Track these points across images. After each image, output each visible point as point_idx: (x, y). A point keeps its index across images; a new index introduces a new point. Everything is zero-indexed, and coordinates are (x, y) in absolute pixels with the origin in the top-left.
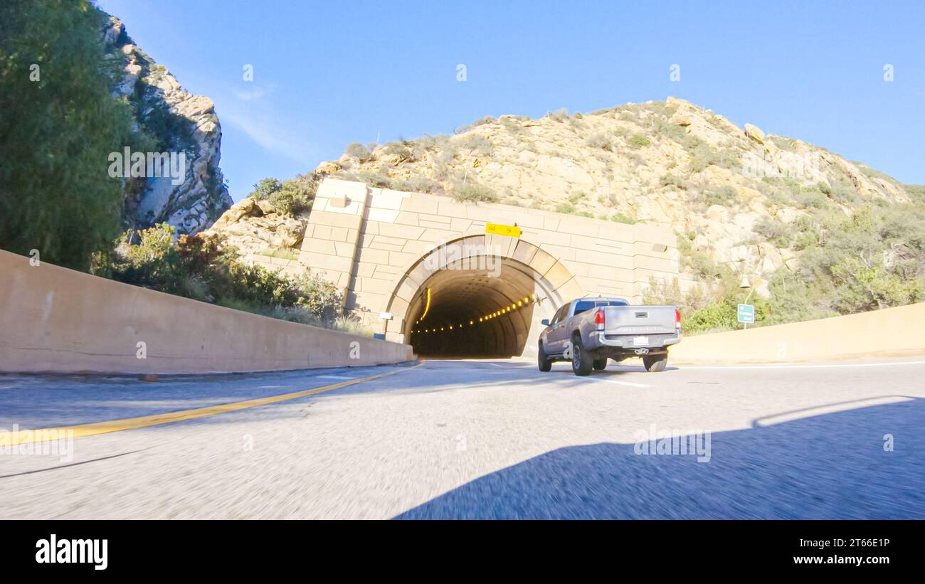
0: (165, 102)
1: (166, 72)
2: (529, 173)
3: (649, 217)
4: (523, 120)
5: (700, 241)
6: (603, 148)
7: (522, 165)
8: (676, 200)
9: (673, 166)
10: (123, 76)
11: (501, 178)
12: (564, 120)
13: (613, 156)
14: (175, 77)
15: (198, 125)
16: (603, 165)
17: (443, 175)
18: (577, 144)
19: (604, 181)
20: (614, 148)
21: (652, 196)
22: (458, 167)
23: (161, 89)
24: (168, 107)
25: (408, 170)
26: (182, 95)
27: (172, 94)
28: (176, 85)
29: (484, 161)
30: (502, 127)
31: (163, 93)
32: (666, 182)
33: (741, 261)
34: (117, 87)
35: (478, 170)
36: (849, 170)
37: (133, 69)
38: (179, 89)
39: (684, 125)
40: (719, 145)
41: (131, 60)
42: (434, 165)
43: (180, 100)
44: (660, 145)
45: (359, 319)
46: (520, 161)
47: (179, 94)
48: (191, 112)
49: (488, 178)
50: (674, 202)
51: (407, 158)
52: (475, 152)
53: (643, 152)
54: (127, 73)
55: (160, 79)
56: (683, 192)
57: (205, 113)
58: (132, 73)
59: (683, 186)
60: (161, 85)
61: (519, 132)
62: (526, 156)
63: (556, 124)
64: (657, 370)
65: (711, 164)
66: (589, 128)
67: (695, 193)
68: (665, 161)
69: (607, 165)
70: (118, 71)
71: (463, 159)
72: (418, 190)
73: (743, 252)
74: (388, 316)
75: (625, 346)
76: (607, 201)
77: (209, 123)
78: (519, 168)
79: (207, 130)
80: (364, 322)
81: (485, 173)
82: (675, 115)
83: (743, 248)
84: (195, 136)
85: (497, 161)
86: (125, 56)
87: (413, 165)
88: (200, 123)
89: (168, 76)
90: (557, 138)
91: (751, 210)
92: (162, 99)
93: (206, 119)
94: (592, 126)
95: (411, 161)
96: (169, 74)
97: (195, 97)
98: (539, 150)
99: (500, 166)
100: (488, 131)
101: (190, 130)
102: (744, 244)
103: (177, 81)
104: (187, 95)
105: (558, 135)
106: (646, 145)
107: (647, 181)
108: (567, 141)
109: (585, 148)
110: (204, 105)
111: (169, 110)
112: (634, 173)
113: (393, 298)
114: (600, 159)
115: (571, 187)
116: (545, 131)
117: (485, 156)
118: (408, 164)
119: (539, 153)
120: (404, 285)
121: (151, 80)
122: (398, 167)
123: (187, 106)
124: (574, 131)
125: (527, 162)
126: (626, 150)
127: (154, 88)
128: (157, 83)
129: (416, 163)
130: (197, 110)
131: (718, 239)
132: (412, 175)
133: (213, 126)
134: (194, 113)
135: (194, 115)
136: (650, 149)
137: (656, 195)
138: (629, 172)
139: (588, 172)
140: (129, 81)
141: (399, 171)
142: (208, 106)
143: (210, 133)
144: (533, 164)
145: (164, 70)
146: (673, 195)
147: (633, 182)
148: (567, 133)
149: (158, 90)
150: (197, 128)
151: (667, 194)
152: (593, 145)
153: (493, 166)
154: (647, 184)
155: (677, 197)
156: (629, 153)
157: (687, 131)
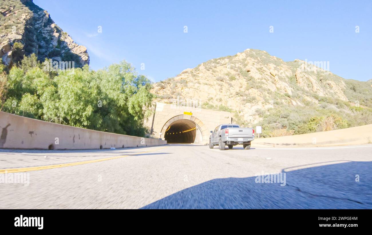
0: (68, 48)
1: (67, 35)
2: (197, 92)
3: (230, 105)
4: (197, 71)
5: (242, 114)
6: (221, 81)
7: (195, 89)
8: (239, 100)
9: (241, 87)
10: (53, 38)
11: (189, 93)
12: (210, 70)
13: (224, 83)
14: (71, 37)
15: (82, 57)
16: (220, 87)
17: (173, 93)
18: (213, 79)
19: (219, 93)
20: (224, 81)
21: (232, 98)
22: (177, 90)
23: (66, 42)
24: (70, 50)
25: (163, 92)
26: (74, 45)
27: (71, 44)
28: (72, 41)
29: (184, 87)
30: (190, 74)
31: (67, 44)
32: (237, 94)
33: (250, 120)
34: (51, 43)
35: (182, 91)
36: (312, 81)
37: (56, 35)
38: (73, 42)
39: (248, 71)
40: (259, 79)
41: (55, 30)
42: (170, 90)
43: (73, 47)
44: (239, 79)
45: (154, 134)
46: (194, 87)
47: (73, 44)
48: (79, 52)
49: (185, 94)
50: (238, 101)
51: (163, 88)
52: (182, 85)
53: (233, 82)
54: (54, 36)
55: (66, 38)
56: (241, 97)
57: (84, 53)
58: (56, 36)
59: (242, 95)
60: (66, 41)
61: (195, 76)
62: (197, 85)
63: (207, 71)
64: (247, 149)
65: (252, 88)
66: (218, 72)
67: (245, 98)
68: (240, 85)
69: (221, 87)
70: (50, 35)
71: (178, 86)
72: (166, 98)
73: (251, 118)
74: (161, 134)
75: (235, 141)
76: (218, 100)
77: (85, 56)
78: (194, 90)
79: (85, 59)
80: (156, 135)
81: (185, 92)
82: (247, 67)
83: (251, 116)
84: (81, 62)
85: (188, 88)
86: (52, 29)
87: (164, 90)
88: (82, 56)
89: (68, 37)
90: (207, 77)
91: (258, 105)
92: (67, 46)
93: (84, 55)
94: (219, 71)
95: (164, 88)
96: (69, 36)
97: (80, 46)
98: (201, 83)
99: (189, 89)
100: (186, 76)
101: (79, 60)
102: (252, 115)
103: (72, 39)
104: (76, 45)
105: (207, 76)
106: (234, 80)
107: (232, 93)
108: (210, 78)
109: (215, 81)
110: (83, 50)
111: (71, 51)
112: (229, 90)
113: (162, 129)
114: (219, 85)
115: (209, 95)
116: (203, 75)
117: (185, 86)
118: (163, 90)
119: (201, 84)
120: (164, 126)
121: (62, 38)
122: (160, 91)
123: (77, 50)
124: (213, 74)
125: (197, 88)
126: (228, 81)
127: (64, 42)
128: (65, 39)
129: (165, 89)
130: (81, 51)
131: (246, 113)
132: (164, 93)
133: (87, 58)
134: (80, 52)
135: (80, 53)
136: (236, 81)
137: (233, 98)
138: (227, 89)
139: (215, 90)
140: (55, 40)
141: (161, 92)
142: (85, 50)
143: (86, 61)
144: (198, 88)
145: (67, 34)
146: (239, 98)
147: (228, 93)
148: (210, 75)
149: (65, 43)
150: (81, 59)
151: (237, 98)
152: (218, 80)
153: (187, 89)
154: (232, 94)
155: (239, 99)
156: (229, 83)
157: (249, 73)
